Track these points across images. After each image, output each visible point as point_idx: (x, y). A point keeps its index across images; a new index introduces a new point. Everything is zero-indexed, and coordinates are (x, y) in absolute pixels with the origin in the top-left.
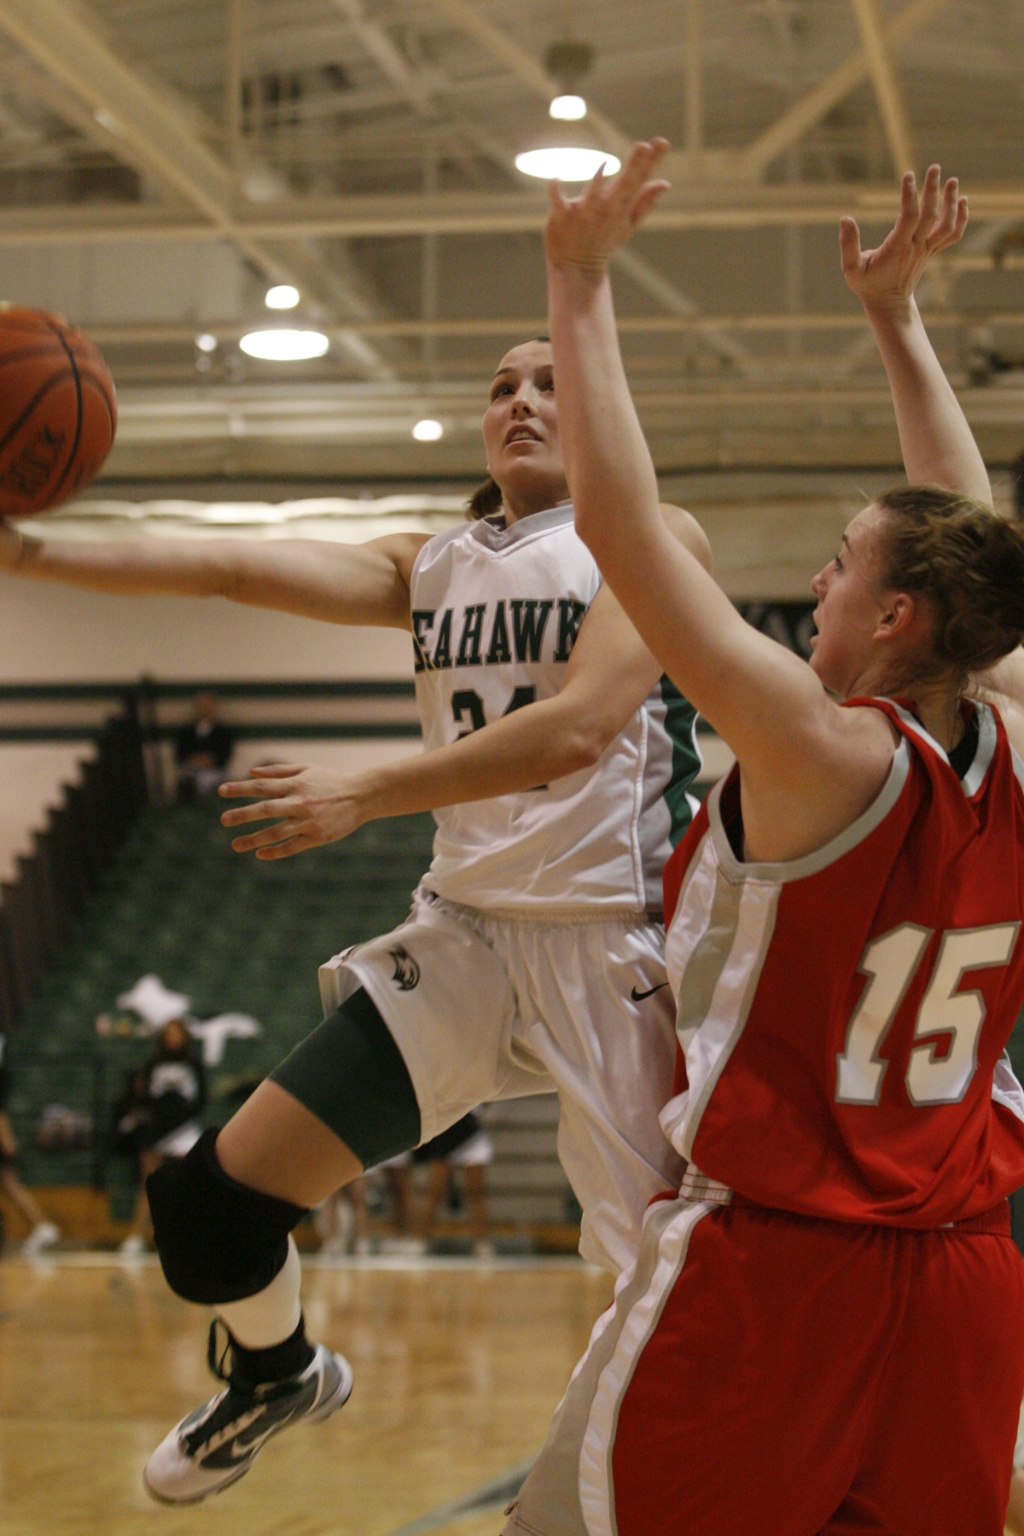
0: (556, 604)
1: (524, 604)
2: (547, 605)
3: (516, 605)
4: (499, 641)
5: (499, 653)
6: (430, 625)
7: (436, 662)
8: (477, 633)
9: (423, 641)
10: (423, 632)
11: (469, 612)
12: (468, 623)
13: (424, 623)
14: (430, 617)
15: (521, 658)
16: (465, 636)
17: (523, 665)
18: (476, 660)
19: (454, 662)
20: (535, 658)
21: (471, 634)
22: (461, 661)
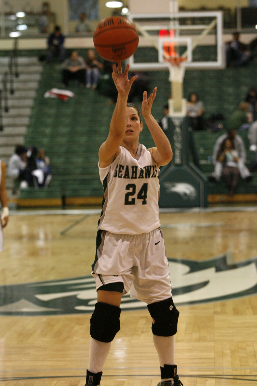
2: (151, 167)
3: (145, 168)
4: (141, 174)
6: (123, 169)
7: (125, 177)
8: (136, 172)
9: (121, 172)
10: (121, 170)
11: (133, 167)
12: (133, 170)
13: (121, 168)
14: (123, 167)
15: (146, 177)
16: (133, 172)
17: (146, 179)
18: (136, 178)
19: (130, 178)
20: (149, 177)
21: (134, 172)
22: (132, 178)
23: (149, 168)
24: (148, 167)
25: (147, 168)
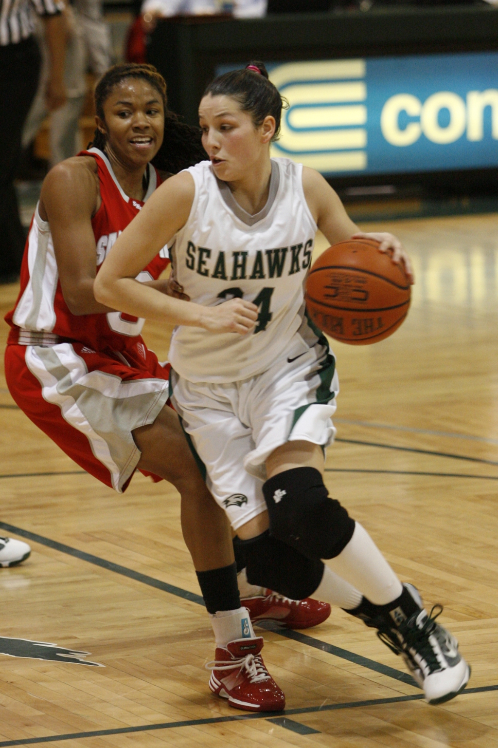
0: (289, 249)
1: (273, 252)
2: (285, 250)
3: (269, 252)
4: (258, 269)
5: (258, 275)
6: (208, 256)
7: (215, 276)
8: (243, 266)
9: (204, 263)
10: (204, 258)
11: (236, 254)
12: (236, 261)
13: (205, 254)
14: (208, 252)
15: (271, 276)
16: (236, 265)
17: (271, 279)
18: (243, 277)
19: (229, 279)
20: (279, 275)
21: (239, 266)
22: (234, 278)
23: (281, 254)
24: (277, 251)
25: (273, 255)
